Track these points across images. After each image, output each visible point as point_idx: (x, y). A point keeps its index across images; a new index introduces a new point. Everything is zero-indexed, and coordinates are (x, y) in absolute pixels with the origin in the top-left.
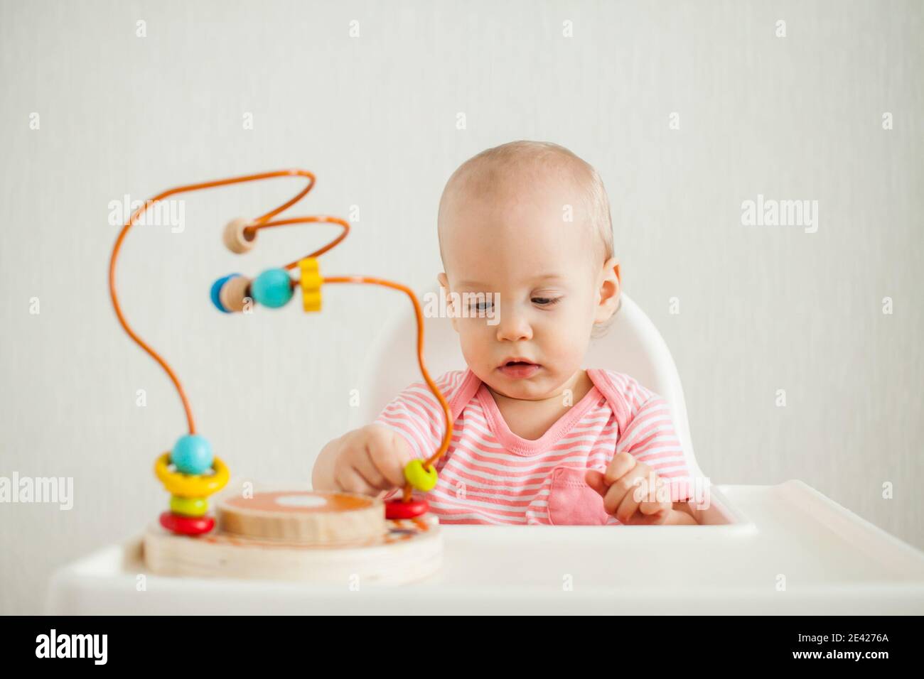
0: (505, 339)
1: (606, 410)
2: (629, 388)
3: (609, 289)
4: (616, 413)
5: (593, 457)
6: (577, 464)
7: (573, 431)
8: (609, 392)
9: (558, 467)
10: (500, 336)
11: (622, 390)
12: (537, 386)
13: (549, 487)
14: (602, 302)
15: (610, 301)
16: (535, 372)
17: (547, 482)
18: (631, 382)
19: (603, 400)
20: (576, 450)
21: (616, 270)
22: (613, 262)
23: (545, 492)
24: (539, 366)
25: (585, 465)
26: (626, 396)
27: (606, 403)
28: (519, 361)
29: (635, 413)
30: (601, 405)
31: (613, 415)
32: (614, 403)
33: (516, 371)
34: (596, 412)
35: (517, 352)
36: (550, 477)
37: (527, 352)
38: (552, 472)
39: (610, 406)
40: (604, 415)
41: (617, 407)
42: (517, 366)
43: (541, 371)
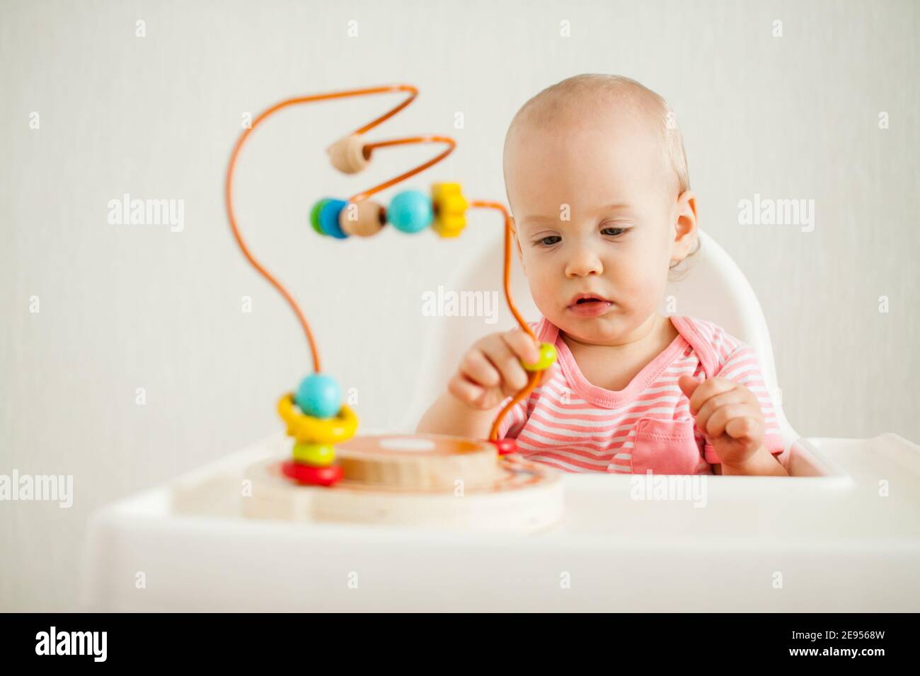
0: (574, 275)
1: (693, 360)
2: (716, 337)
3: (685, 225)
4: (703, 362)
5: (680, 409)
6: (664, 416)
7: (660, 379)
8: (695, 340)
9: (642, 418)
10: (568, 272)
11: (709, 339)
12: (611, 325)
13: (633, 439)
14: (678, 239)
15: (686, 238)
16: (607, 308)
17: (632, 433)
18: (717, 330)
19: (690, 349)
20: (664, 401)
21: (691, 203)
22: (688, 196)
23: (628, 445)
24: (612, 302)
25: (672, 416)
26: (714, 345)
27: (693, 352)
28: (589, 297)
29: (722, 363)
30: (687, 354)
31: (700, 364)
32: (702, 353)
33: (586, 308)
34: (684, 361)
35: (586, 287)
36: (635, 428)
37: (598, 287)
38: (637, 423)
39: (697, 355)
40: (690, 364)
41: (704, 357)
42: (588, 303)
43: (613, 308)
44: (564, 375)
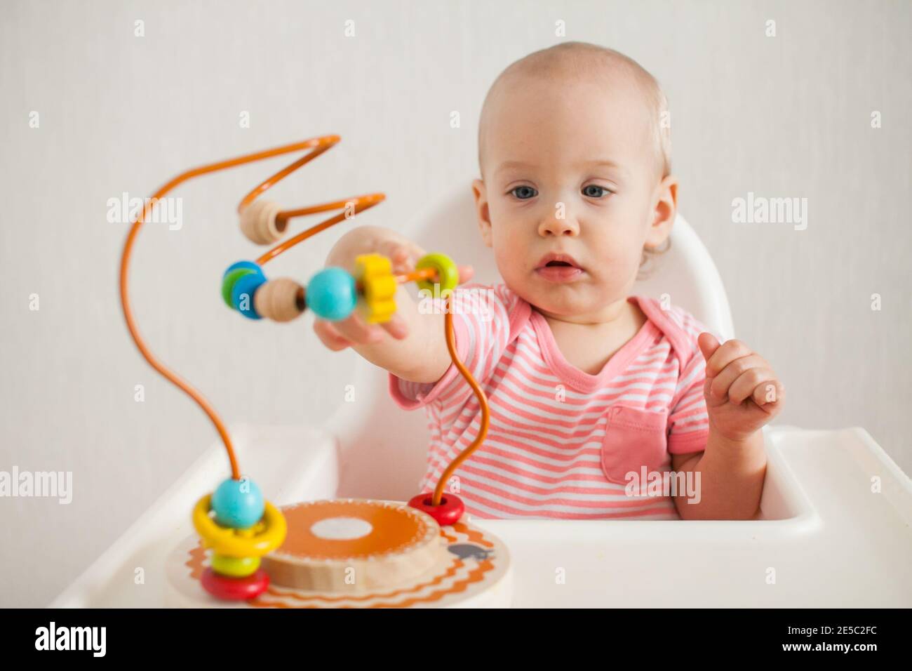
0: (548, 232)
1: (665, 346)
2: (686, 324)
4: (677, 348)
5: (654, 398)
6: (637, 403)
7: (631, 368)
8: (666, 326)
9: (615, 405)
10: (542, 228)
11: (681, 325)
13: (605, 427)
14: (657, 224)
16: (578, 275)
17: (603, 421)
18: (686, 318)
19: (660, 334)
20: (637, 388)
21: (673, 189)
22: (670, 181)
23: (599, 433)
24: (583, 270)
25: (644, 406)
26: (686, 332)
27: (664, 338)
28: (561, 260)
30: (657, 342)
31: (672, 351)
32: (675, 339)
33: (556, 272)
34: (653, 349)
35: (560, 248)
36: (606, 416)
37: (571, 249)
38: (607, 410)
39: (669, 341)
40: (662, 350)
41: (678, 342)
42: (559, 265)
43: (584, 276)
44: (539, 344)
